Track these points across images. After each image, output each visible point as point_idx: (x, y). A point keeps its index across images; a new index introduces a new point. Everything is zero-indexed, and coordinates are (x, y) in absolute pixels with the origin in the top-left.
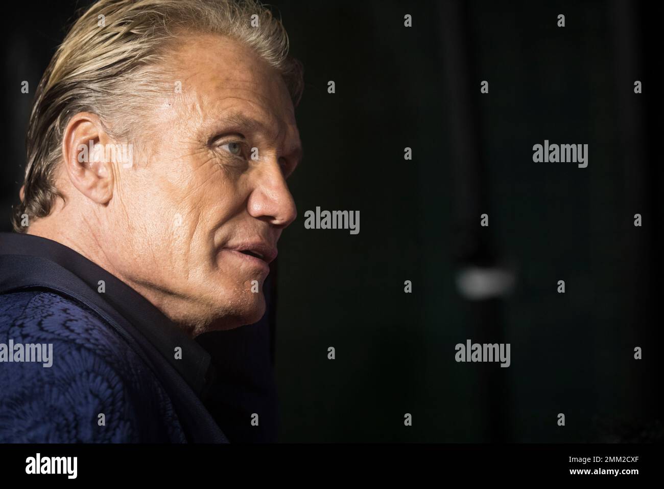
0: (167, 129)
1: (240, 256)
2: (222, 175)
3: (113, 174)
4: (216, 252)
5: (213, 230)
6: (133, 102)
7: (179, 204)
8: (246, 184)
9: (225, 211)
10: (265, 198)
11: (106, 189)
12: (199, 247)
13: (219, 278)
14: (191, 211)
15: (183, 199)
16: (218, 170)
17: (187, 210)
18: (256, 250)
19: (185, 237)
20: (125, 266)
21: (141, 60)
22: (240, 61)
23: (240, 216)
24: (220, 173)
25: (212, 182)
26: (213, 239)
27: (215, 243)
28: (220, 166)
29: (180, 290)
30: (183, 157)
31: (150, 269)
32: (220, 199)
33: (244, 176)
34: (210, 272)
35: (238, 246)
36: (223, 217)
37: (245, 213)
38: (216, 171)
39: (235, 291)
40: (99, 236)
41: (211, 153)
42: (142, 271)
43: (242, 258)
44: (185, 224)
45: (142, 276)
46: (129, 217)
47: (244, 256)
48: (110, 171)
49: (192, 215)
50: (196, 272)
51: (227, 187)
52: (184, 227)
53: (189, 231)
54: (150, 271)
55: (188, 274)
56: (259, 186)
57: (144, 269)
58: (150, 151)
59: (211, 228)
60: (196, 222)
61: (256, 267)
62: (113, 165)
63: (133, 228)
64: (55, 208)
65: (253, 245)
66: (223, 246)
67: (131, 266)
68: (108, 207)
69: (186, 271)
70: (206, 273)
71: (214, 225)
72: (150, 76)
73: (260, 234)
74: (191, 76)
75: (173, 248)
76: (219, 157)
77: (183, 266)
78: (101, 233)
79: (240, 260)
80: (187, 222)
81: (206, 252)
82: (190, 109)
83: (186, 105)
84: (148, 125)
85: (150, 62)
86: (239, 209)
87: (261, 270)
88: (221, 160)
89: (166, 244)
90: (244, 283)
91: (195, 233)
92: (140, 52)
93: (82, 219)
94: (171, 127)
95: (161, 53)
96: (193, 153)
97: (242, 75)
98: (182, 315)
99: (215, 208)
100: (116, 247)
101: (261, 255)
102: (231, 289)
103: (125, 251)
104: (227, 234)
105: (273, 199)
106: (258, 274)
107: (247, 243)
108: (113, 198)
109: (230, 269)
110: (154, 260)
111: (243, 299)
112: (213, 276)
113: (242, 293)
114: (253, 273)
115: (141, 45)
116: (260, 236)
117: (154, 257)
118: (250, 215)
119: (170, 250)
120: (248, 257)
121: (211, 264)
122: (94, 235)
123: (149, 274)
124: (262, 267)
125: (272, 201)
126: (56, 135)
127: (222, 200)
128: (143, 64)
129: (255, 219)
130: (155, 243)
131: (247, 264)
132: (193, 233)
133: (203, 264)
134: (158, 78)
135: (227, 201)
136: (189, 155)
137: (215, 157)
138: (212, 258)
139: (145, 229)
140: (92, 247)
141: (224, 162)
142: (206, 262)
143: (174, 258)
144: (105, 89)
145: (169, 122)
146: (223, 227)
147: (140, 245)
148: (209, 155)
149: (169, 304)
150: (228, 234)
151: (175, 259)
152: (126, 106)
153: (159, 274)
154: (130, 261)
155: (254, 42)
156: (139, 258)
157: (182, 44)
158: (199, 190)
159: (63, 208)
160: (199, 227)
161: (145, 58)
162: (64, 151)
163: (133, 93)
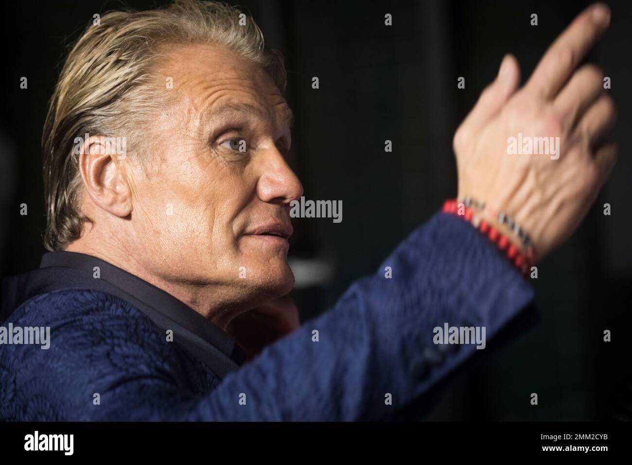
0: (170, 136)
1: (260, 239)
2: (228, 171)
3: (130, 188)
4: (237, 239)
5: (229, 221)
6: (134, 117)
7: (194, 203)
8: (252, 174)
9: (238, 203)
10: (272, 182)
11: (126, 203)
12: (221, 238)
13: (245, 262)
14: (206, 208)
15: (197, 198)
16: (223, 167)
17: (203, 207)
18: (272, 231)
19: (205, 232)
20: (157, 268)
21: (133, 81)
22: (224, 63)
23: (252, 203)
24: (226, 169)
25: (221, 179)
26: (232, 229)
27: (235, 232)
28: (225, 164)
29: (212, 279)
30: (189, 159)
31: (180, 267)
32: (231, 193)
33: (248, 167)
34: (236, 258)
35: (255, 231)
36: (237, 208)
37: (256, 199)
38: (222, 169)
39: (262, 270)
40: (129, 246)
41: (214, 152)
42: (174, 270)
43: (261, 239)
44: (203, 220)
45: (174, 274)
46: (153, 223)
47: (263, 237)
48: (126, 185)
49: (208, 212)
50: (223, 261)
51: (235, 181)
52: (203, 223)
53: (208, 227)
54: (180, 268)
55: (216, 264)
56: (264, 172)
57: (174, 268)
58: (159, 160)
59: (228, 220)
60: (212, 218)
61: (276, 245)
62: (128, 179)
63: (158, 232)
64: (84, 231)
65: (269, 227)
66: (243, 233)
67: (162, 267)
68: (132, 219)
69: (214, 262)
70: (232, 260)
71: (230, 217)
72: (144, 94)
73: (273, 215)
74: (181, 86)
75: (197, 244)
76: (221, 155)
77: (209, 258)
78: (131, 243)
79: (260, 242)
80: (205, 218)
81: (227, 242)
82: (186, 113)
83: (182, 112)
84: (153, 136)
85: (143, 82)
86: (250, 197)
87: (282, 246)
88: (224, 157)
89: (189, 242)
90: (269, 261)
91: (214, 227)
92: (131, 76)
93: (111, 234)
94: (173, 134)
95: (151, 72)
96: (197, 156)
97: (227, 74)
98: (218, 303)
99: (228, 201)
100: (147, 252)
101: (279, 234)
102: (258, 268)
103: (155, 254)
104: (243, 222)
105: (279, 181)
106: (279, 251)
107: (263, 227)
108: (134, 209)
109: (253, 251)
110: (182, 257)
111: (271, 275)
112: (239, 262)
113: (269, 270)
114: (275, 250)
115: (131, 69)
116: (274, 218)
117: (181, 255)
118: (261, 200)
119: (194, 246)
120: (267, 238)
121: (235, 252)
122: (125, 247)
123: (180, 271)
124: (281, 243)
125: (279, 184)
126: (74, 164)
127: (233, 193)
128: (136, 85)
129: (267, 204)
130: (180, 242)
131: (267, 243)
132: (212, 228)
133: (228, 253)
134: (152, 94)
135: (238, 193)
136: (195, 157)
137: (218, 156)
138: (234, 246)
139: (169, 231)
140: (123, 257)
141: (228, 159)
142: (229, 251)
143: (199, 253)
144: (107, 112)
145: (170, 130)
146: (239, 218)
147: (167, 246)
148: (212, 155)
149: (203, 296)
150: (245, 222)
151: (201, 253)
152: (129, 122)
153: (190, 269)
154: (161, 262)
155: (232, 44)
156: (168, 259)
157: (168, 60)
158: (209, 188)
159: (92, 228)
160: (217, 221)
161: (137, 79)
162: (83, 176)
163: (132, 111)
